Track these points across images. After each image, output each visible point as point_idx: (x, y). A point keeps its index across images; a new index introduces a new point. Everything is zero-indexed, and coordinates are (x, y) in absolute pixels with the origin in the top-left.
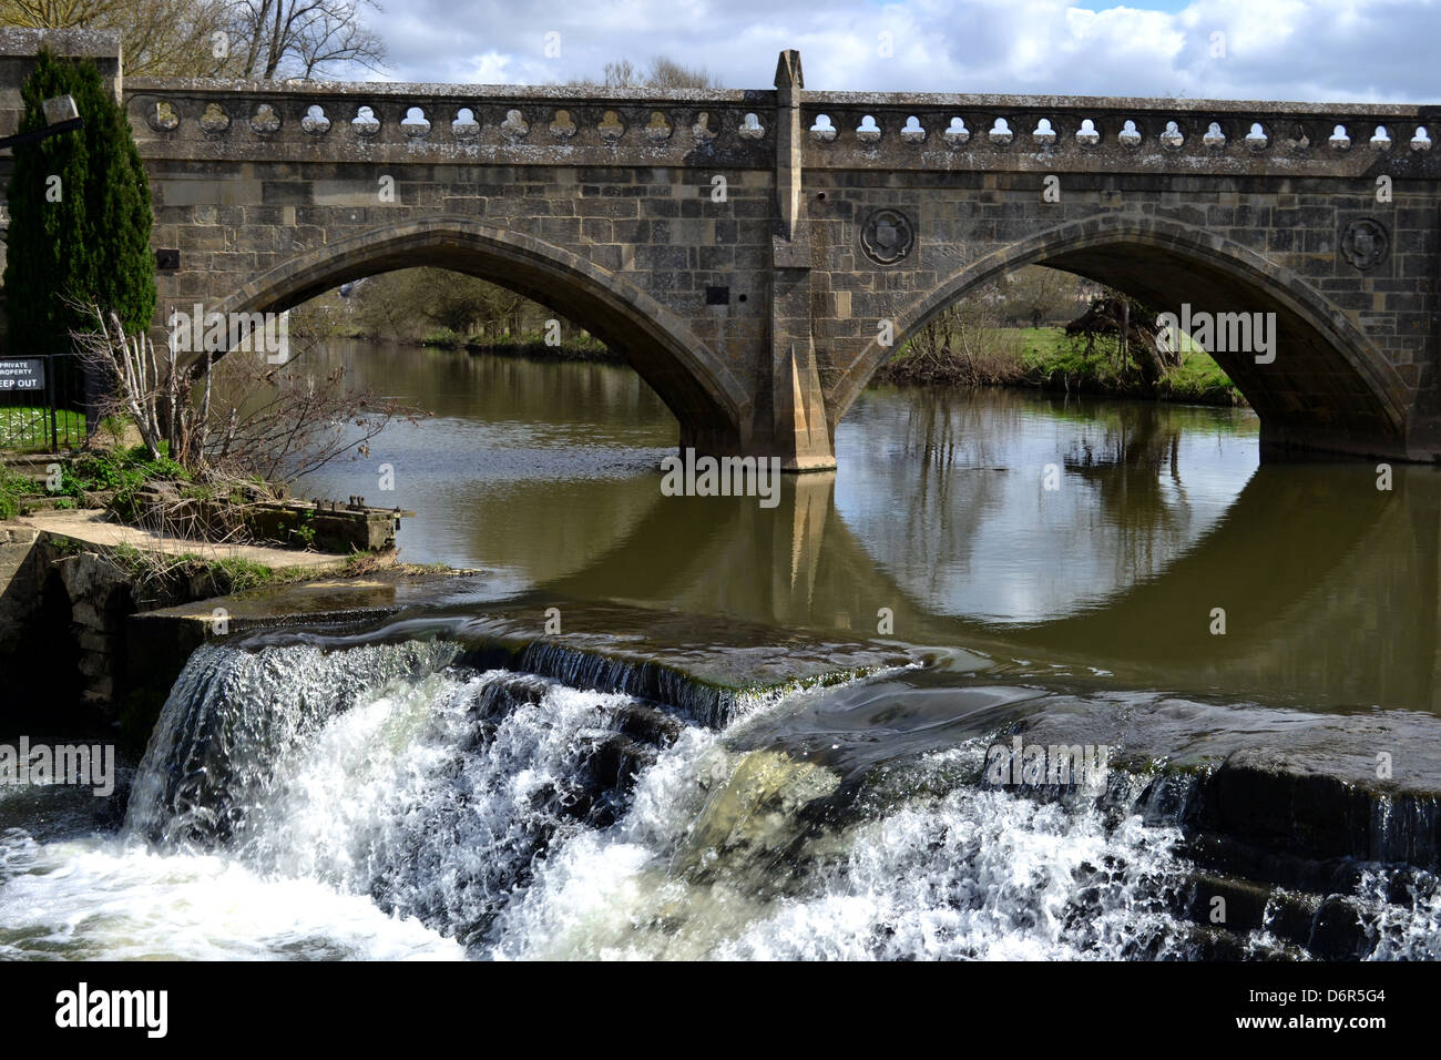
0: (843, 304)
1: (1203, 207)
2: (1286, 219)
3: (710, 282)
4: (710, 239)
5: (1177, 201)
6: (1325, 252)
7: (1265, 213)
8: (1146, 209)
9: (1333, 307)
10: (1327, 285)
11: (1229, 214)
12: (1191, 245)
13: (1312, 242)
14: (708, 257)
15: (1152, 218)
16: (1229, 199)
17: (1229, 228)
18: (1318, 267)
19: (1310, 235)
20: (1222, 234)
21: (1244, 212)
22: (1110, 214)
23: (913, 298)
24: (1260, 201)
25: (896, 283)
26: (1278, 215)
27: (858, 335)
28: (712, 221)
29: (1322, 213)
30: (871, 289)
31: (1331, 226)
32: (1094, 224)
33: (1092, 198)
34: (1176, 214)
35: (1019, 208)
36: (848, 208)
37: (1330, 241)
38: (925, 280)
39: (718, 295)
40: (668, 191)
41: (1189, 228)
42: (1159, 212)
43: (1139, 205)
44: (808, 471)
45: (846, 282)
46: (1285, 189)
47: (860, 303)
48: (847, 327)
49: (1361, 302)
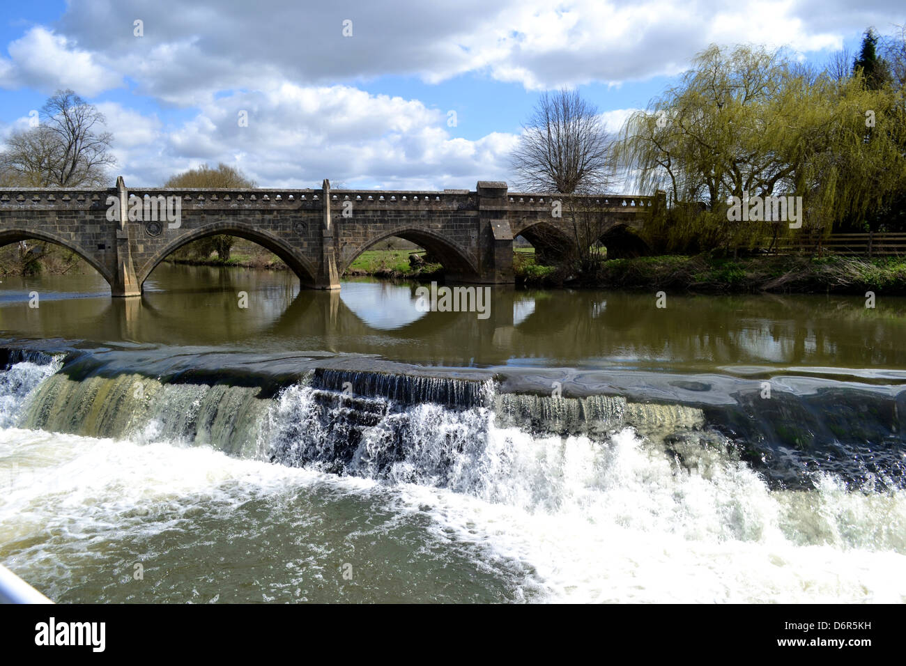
0: (141, 248)
1: (251, 219)
2: (276, 222)
3: (99, 243)
4: (98, 231)
5: (243, 217)
6: (288, 231)
7: (270, 220)
8: (233, 220)
10: (290, 240)
11: (259, 220)
12: (248, 229)
13: (284, 228)
14: (98, 236)
15: (236, 222)
16: (258, 216)
17: (258, 225)
18: (286, 235)
19: (283, 226)
21: (263, 220)
22: (222, 221)
23: (163, 246)
24: (267, 217)
25: (157, 242)
26: (273, 221)
27: (146, 257)
28: (99, 225)
29: (286, 220)
30: (149, 244)
31: (290, 223)
32: (218, 224)
33: (216, 217)
34: (242, 221)
35: (195, 220)
37: (289, 227)
38: (166, 241)
39: (101, 247)
40: (85, 217)
41: (247, 225)
42: (237, 220)
43: (231, 218)
44: (129, 296)
45: (141, 242)
46: (275, 213)
47: (146, 248)
48: (142, 255)
49: (301, 245)
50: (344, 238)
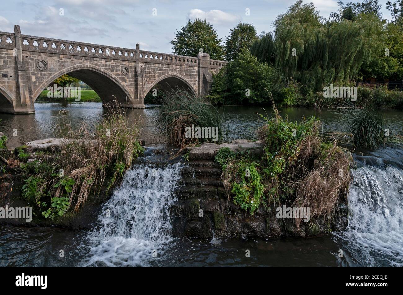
0: (34, 79)
1: (99, 63)
2: (113, 66)
3: (3, 73)
5: (95, 62)
6: (119, 72)
7: (110, 65)
8: (90, 63)
9: (121, 82)
10: (120, 78)
11: (104, 65)
12: (98, 70)
13: (117, 70)
15: (91, 65)
16: (104, 62)
17: (104, 67)
18: (118, 75)
19: (117, 69)
20: (103, 68)
21: (106, 65)
22: (84, 64)
23: (48, 78)
24: (109, 63)
25: (44, 75)
26: (112, 66)
27: (37, 84)
29: (118, 66)
30: (39, 75)
31: (119, 68)
32: (81, 65)
33: (80, 61)
34: (95, 64)
35: (67, 61)
36: (33, 59)
37: (120, 71)
38: (50, 74)
39: (5, 76)
41: (97, 67)
42: (92, 64)
43: (89, 62)
45: (34, 74)
46: (113, 61)
47: (37, 78)
48: (35, 83)
49: (125, 81)
50: (146, 78)
